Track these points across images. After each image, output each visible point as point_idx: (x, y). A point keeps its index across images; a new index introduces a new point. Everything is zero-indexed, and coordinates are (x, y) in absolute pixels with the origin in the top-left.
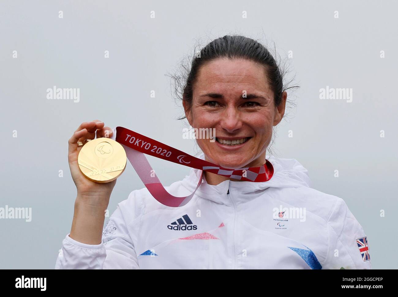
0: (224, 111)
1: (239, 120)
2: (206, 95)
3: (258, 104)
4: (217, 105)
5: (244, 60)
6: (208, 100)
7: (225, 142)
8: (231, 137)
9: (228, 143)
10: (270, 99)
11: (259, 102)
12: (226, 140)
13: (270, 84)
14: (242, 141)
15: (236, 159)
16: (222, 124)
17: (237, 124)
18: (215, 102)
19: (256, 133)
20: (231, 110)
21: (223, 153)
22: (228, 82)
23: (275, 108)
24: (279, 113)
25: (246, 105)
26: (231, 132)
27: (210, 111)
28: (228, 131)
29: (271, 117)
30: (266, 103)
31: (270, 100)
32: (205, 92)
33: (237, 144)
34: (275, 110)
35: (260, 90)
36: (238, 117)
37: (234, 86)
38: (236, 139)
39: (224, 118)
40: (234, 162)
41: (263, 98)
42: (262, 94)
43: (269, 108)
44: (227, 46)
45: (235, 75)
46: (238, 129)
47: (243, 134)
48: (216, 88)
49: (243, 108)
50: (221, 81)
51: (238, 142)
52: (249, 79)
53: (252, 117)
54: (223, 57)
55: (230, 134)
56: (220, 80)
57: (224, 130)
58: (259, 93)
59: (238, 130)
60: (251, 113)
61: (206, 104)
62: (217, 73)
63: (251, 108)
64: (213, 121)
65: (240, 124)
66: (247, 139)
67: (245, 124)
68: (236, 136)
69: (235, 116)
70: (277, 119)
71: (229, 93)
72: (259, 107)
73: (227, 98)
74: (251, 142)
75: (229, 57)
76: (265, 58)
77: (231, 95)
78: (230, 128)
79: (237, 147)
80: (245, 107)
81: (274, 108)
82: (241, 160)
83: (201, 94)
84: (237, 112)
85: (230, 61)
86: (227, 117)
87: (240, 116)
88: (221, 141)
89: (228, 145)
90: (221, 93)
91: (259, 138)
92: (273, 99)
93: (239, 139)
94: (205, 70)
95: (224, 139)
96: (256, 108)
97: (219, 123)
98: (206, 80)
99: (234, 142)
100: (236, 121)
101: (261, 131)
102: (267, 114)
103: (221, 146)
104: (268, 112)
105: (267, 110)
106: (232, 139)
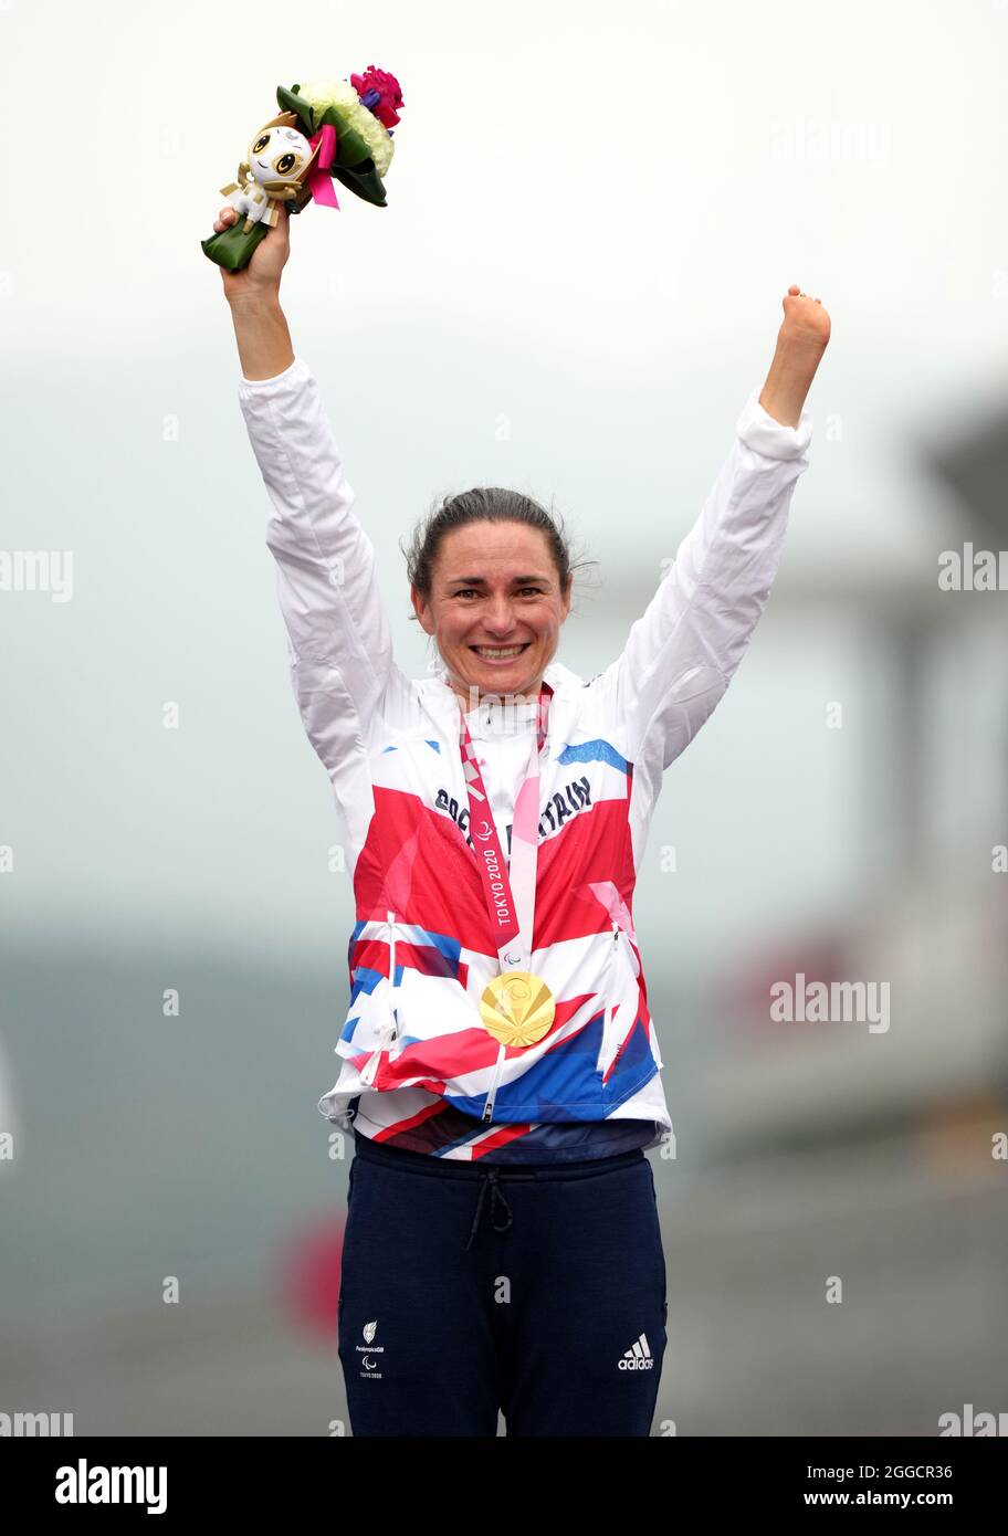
0: (488, 604)
1: (512, 618)
2: (458, 581)
3: (539, 591)
4: (475, 595)
5: (514, 524)
6: (462, 589)
7: (490, 652)
8: (500, 644)
9: (496, 653)
10: (555, 585)
11: (540, 587)
13: (554, 559)
14: (516, 650)
15: (509, 680)
16: (486, 624)
17: (510, 623)
18: (474, 590)
19: (537, 636)
20: (500, 602)
21: (488, 671)
22: (492, 558)
25: (521, 593)
26: (502, 635)
27: (464, 606)
28: (498, 635)
30: (550, 589)
32: (456, 576)
33: (511, 656)
35: (539, 569)
36: (510, 612)
37: (502, 564)
38: (508, 647)
39: (488, 615)
40: (508, 685)
41: (546, 581)
43: (553, 595)
44: (483, 503)
45: (502, 547)
48: (475, 569)
49: (516, 599)
51: (511, 652)
52: (523, 552)
53: (530, 612)
54: (480, 520)
56: (480, 557)
57: (490, 633)
58: (541, 574)
59: (512, 633)
60: (530, 606)
61: (457, 594)
62: (474, 545)
63: (528, 598)
64: (471, 619)
65: (514, 623)
66: (525, 646)
67: (522, 623)
68: (509, 642)
69: (506, 611)
71: (495, 574)
72: (540, 596)
73: (491, 583)
74: (530, 650)
75: (490, 518)
77: (498, 578)
78: (500, 631)
79: (508, 661)
80: (520, 596)
81: (560, 595)
83: (449, 580)
84: (508, 605)
85: (494, 526)
86: (494, 612)
87: (513, 610)
88: (484, 652)
89: (498, 658)
90: (482, 576)
91: (542, 644)
92: (558, 582)
94: (452, 544)
95: (488, 647)
96: (537, 596)
97: (479, 623)
98: (457, 558)
99: (505, 653)
100: (508, 619)
101: (546, 633)
102: (552, 606)
103: (484, 660)
104: (554, 602)
105: (551, 598)
106: (501, 648)
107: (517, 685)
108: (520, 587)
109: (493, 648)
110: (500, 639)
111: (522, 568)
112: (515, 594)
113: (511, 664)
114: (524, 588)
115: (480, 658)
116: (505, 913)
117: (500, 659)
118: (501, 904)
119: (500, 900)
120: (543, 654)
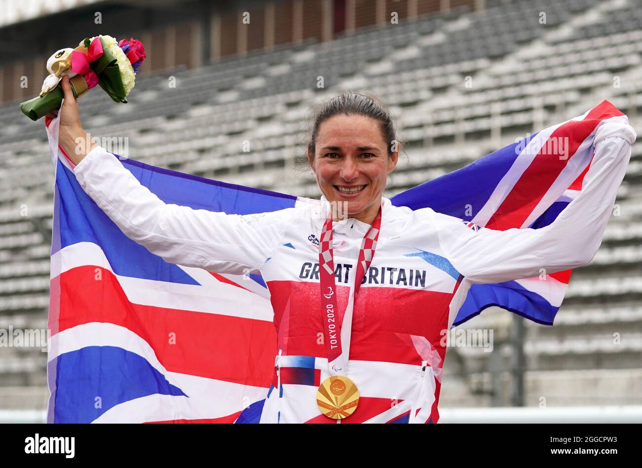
0: (343, 162)
1: (356, 170)
2: (327, 148)
3: (373, 155)
4: (337, 157)
5: (360, 116)
6: (329, 153)
7: (343, 189)
8: (348, 185)
9: (347, 190)
10: (384, 151)
11: (374, 153)
13: (383, 136)
15: (354, 206)
16: (341, 174)
17: (354, 174)
18: (336, 154)
19: (371, 181)
20: (349, 161)
22: (346, 136)
23: (389, 158)
24: (393, 161)
25: (363, 156)
27: (330, 162)
28: (346, 180)
29: (385, 166)
30: (380, 154)
32: (325, 145)
33: (355, 192)
34: (389, 159)
35: (375, 142)
36: (355, 167)
37: (351, 139)
38: (354, 187)
39: (342, 168)
41: (377, 149)
42: (376, 146)
43: (383, 159)
45: (351, 130)
47: (360, 182)
51: (356, 189)
52: (364, 133)
53: (368, 167)
54: (341, 114)
55: (347, 183)
57: (343, 180)
58: (374, 145)
59: (355, 179)
60: (367, 164)
61: (326, 155)
62: (337, 127)
63: (367, 160)
64: (333, 171)
65: (357, 173)
66: (364, 187)
67: (361, 173)
68: (354, 184)
69: (352, 167)
70: (390, 167)
71: (347, 145)
73: (345, 150)
74: (367, 189)
75: (346, 113)
76: (379, 114)
77: (348, 147)
78: (347, 178)
79: (354, 195)
80: (361, 158)
81: (387, 157)
82: (358, 207)
83: (322, 147)
84: (354, 163)
85: (347, 117)
86: (345, 167)
87: (357, 166)
90: (339, 146)
91: (374, 185)
92: (386, 150)
93: (357, 186)
94: (325, 127)
95: (343, 187)
96: (372, 158)
97: (338, 173)
98: (326, 135)
99: (353, 190)
100: (353, 171)
101: (376, 179)
102: (381, 163)
103: (340, 194)
104: (382, 162)
105: (381, 160)
106: (350, 188)
108: (361, 152)
109: (345, 187)
110: (349, 183)
111: (363, 142)
112: (359, 156)
113: (355, 197)
114: (364, 153)
115: (339, 193)
116: (335, 342)
117: (349, 194)
118: (333, 337)
119: (332, 334)
120: (374, 191)
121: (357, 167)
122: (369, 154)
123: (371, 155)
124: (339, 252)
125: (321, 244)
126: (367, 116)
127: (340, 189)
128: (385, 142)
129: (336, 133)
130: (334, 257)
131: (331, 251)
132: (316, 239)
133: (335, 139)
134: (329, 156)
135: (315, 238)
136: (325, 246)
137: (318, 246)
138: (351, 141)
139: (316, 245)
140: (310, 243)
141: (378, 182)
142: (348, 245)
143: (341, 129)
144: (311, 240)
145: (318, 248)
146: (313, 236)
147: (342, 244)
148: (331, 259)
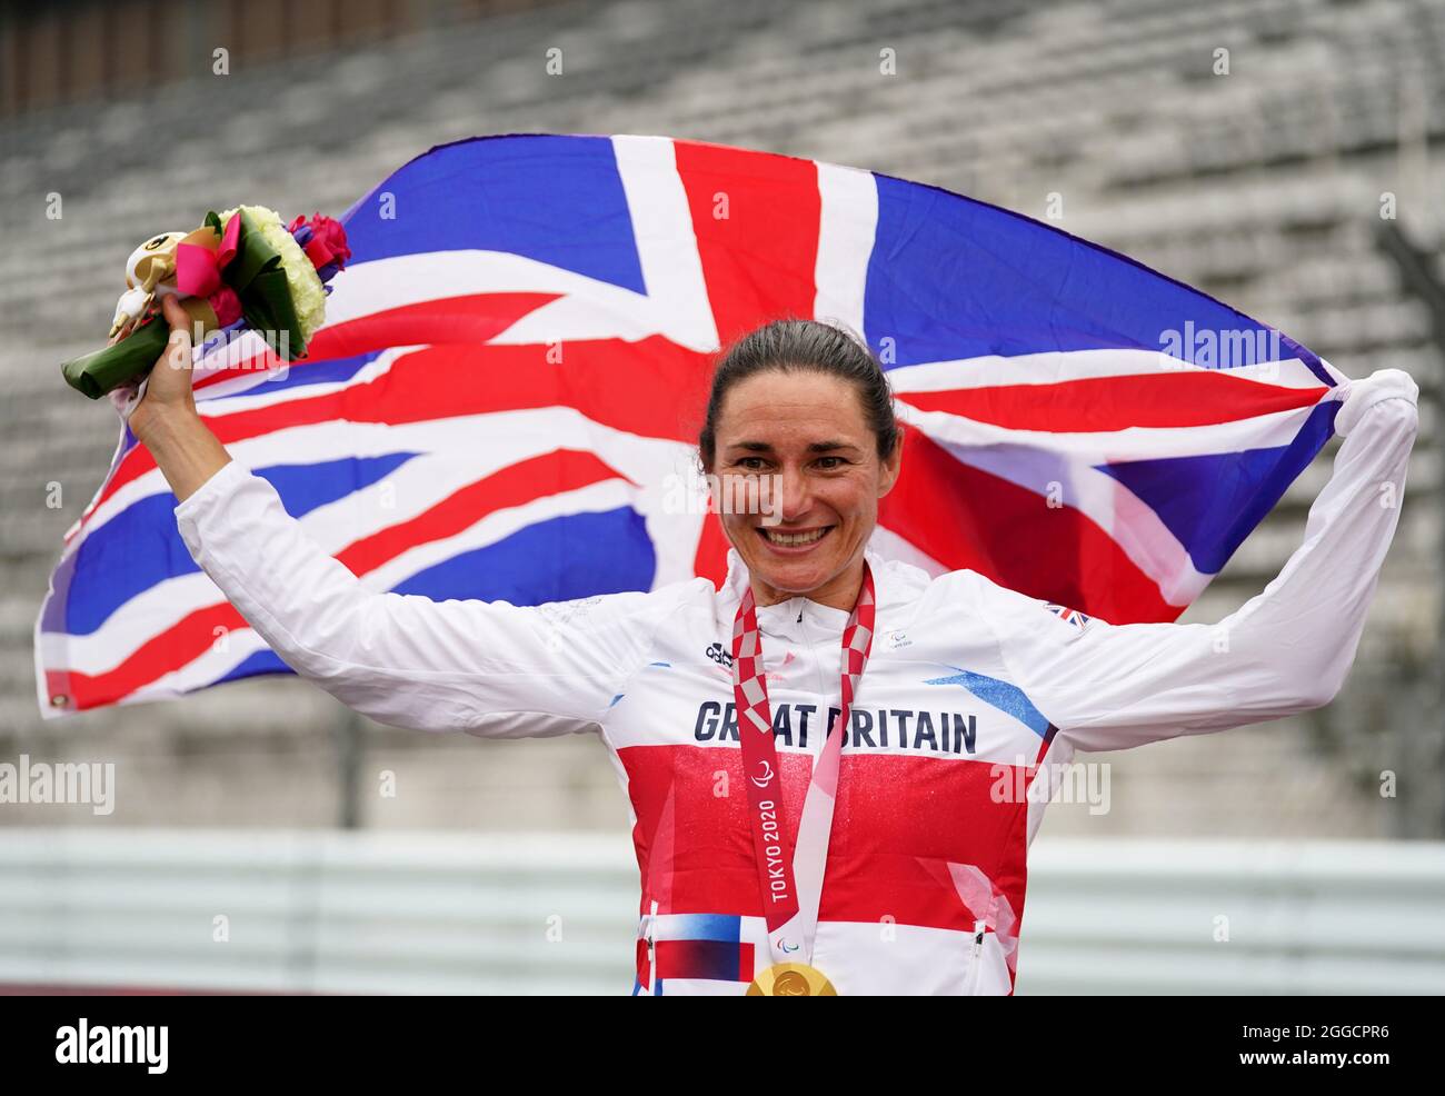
1: (805, 496)
2: (739, 446)
3: (844, 461)
4: (762, 465)
5: (813, 373)
6: (743, 456)
7: (780, 538)
9: (788, 540)
11: (846, 457)
12: (783, 535)
13: (868, 418)
14: (815, 535)
15: (803, 573)
17: (802, 503)
18: (759, 459)
19: (842, 519)
21: (777, 561)
22: (782, 419)
23: (881, 464)
24: (891, 470)
25: (820, 464)
26: (795, 518)
28: (788, 518)
29: (871, 485)
30: (860, 458)
31: (867, 451)
32: (735, 440)
33: (806, 543)
34: (880, 468)
35: (847, 433)
36: (803, 488)
37: (795, 427)
38: (803, 532)
40: (801, 580)
41: (854, 448)
42: (850, 441)
43: (867, 468)
44: (777, 344)
45: (796, 405)
46: (805, 513)
47: (815, 522)
48: (758, 432)
49: (815, 471)
50: (767, 419)
51: (807, 538)
52: (826, 410)
53: (833, 488)
55: (789, 523)
56: (765, 416)
58: (845, 439)
59: (806, 516)
60: (831, 481)
61: (740, 462)
62: (761, 400)
63: (829, 471)
65: (809, 502)
66: (826, 531)
67: (823, 503)
68: (801, 527)
69: (797, 489)
70: (884, 483)
71: (785, 439)
72: (845, 467)
73: (780, 451)
74: (833, 536)
75: (783, 368)
76: (857, 367)
77: (788, 444)
79: (805, 549)
80: (818, 467)
81: (877, 464)
82: (814, 575)
83: (730, 443)
85: (785, 376)
87: (808, 485)
89: (787, 545)
90: (767, 441)
91: (849, 527)
92: (874, 446)
93: (810, 531)
95: (779, 532)
96: (842, 468)
98: (738, 416)
99: (800, 539)
100: (800, 497)
101: (852, 515)
102: (863, 479)
103: (772, 547)
104: (864, 475)
105: (864, 471)
106: (793, 534)
107: (815, 579)
108: (818, 455)
109: (783, 533)
110: (793, 523)
111: (821, 432)
112: (812, 465)
113: (805, 553)
114: (823, 457)
115: (768, 545)
116: (781, 885)
117: (793, 546)
118: (777, 874)
119: (775, 868)
120: (849, 541)
121: (808, 487)
122: (834, 458)
123: (837, 462)
124: (781, 679)
125: (736, 662)
126: (829, 374)
127: (772, 537)
128: (872, 429)
129: (759, 413)
130: (769, 691)
131: (762, 680)
132: (725, 654)
133: (759, 428)
134: (746, 462)
135: (722, 651)
136: (747, 669)
137: (730, 670)
138: (795, 430)
139: (726, 666)
140: (712, 663)
141: (857, 519)
142: (801, 664)
143: (771, 402)
144: (712, 657)
145: (731, 674)
146: (718, 646)
147: (786, 662)
148: (763, 698)
